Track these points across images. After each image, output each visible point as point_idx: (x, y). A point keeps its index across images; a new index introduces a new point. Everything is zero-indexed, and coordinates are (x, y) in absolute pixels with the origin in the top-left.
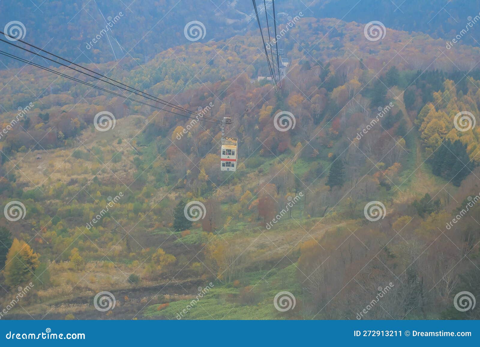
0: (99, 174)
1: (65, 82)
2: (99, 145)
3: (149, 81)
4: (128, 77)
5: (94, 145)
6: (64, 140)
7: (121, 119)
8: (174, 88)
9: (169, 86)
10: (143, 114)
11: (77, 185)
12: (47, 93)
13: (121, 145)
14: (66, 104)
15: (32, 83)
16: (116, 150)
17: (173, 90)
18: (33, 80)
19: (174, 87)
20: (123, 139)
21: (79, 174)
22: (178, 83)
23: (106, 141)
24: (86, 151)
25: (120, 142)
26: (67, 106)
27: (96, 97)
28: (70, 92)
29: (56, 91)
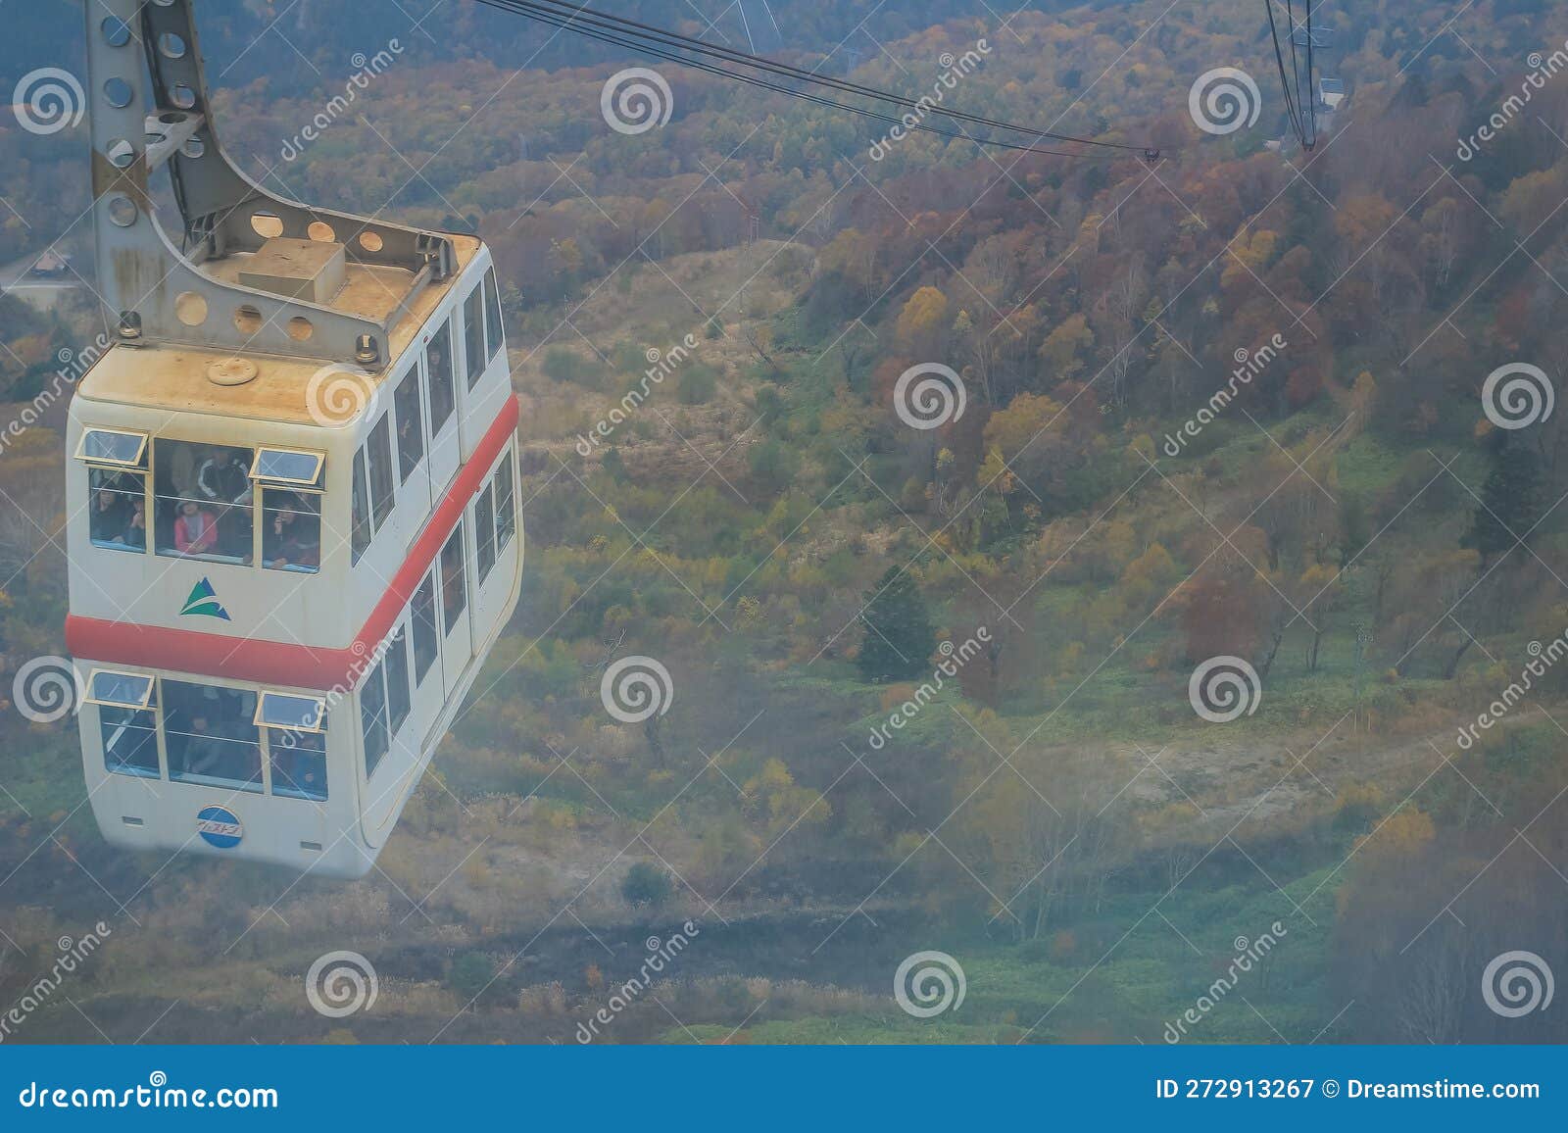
0: (629, 443)
1: (570, 121)
2: (642, 339)
3: (854, 133)
4: (785, 118)
5: (623, 335)
6: (518, 314)
7: (727, 251)
8: (938, 161)
9: (920, 152)
10: (809, 238)
11: (542, 474)
12: (508, 155)
13: (720, 343)
14: (568, 196)
15: (463, 119)
16: (700, 361)
17: (932, 167)
18: (466, 107)
19: (938, 157)
20: (728, 322)
21: (556, 438)
22: (951, 144)
23: (664, 325)
24: (590, 356)
25: (714, 334)
26: (570, 201)
27: (670, 176)
28: (584, 154)
29: (537, 152)
